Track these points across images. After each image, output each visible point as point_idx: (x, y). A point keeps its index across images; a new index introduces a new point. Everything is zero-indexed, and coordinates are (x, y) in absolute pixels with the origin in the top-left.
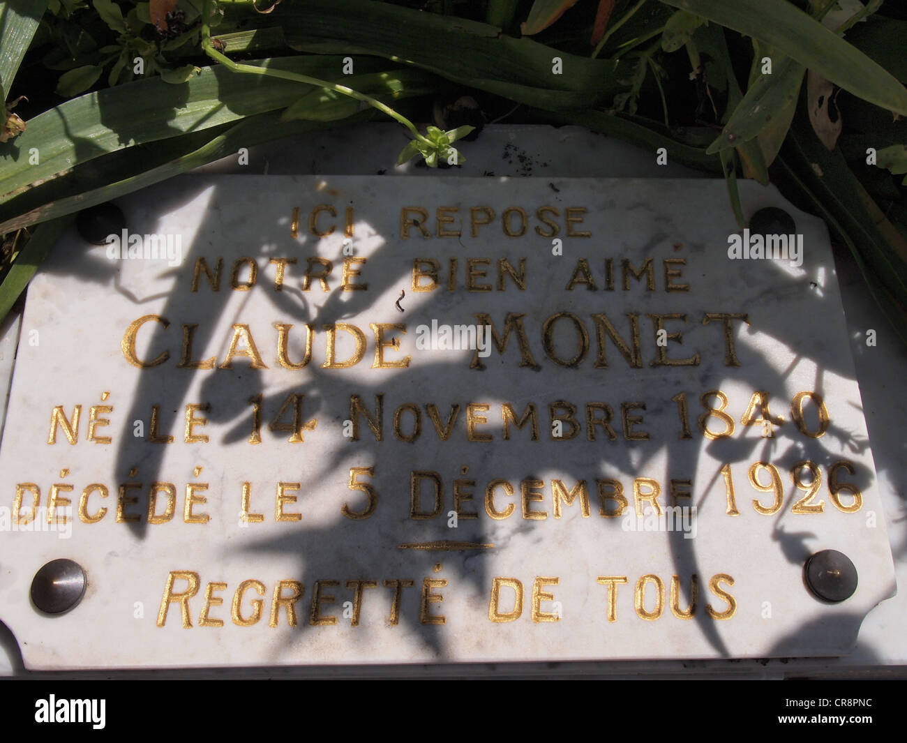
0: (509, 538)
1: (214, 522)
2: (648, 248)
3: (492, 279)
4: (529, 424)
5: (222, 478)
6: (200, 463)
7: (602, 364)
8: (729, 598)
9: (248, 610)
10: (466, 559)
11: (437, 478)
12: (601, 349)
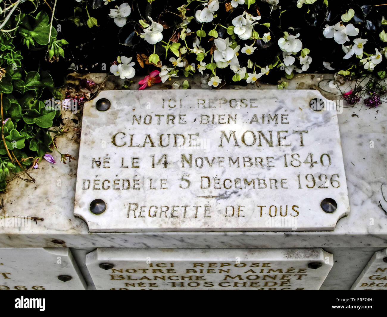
0: (230, 195)
1: (142, 190)
2: (276, 111)
3: (226, 120)
4: (237, 163)
5: (144, 178)
6: (136, 174)
7: (260, 145)
8: (297, 211)
9: (152, 213)
10: (217, 200)
11: (208, 178)
12: (260, 141)
